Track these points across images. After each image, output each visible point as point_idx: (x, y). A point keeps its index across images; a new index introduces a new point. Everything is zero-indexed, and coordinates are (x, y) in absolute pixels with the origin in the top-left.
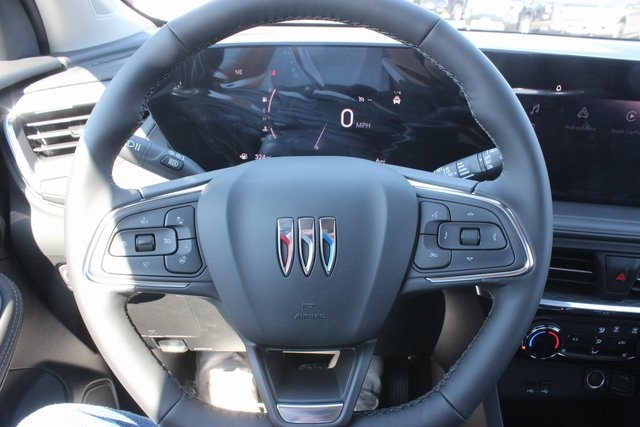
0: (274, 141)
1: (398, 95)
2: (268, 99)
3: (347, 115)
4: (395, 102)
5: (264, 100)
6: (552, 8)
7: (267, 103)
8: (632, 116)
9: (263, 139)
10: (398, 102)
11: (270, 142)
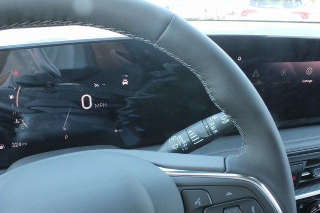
0: (26, 130)
1: (126, 78)
2: (15, 95)
3: (87, 100)
4: (124, 83)
5: (11, 97)
6: (173, 6)
7: (14, 99)
8: (284, 72)
9: (16, 130)
10: (127, 83)
11: (23, 131)
